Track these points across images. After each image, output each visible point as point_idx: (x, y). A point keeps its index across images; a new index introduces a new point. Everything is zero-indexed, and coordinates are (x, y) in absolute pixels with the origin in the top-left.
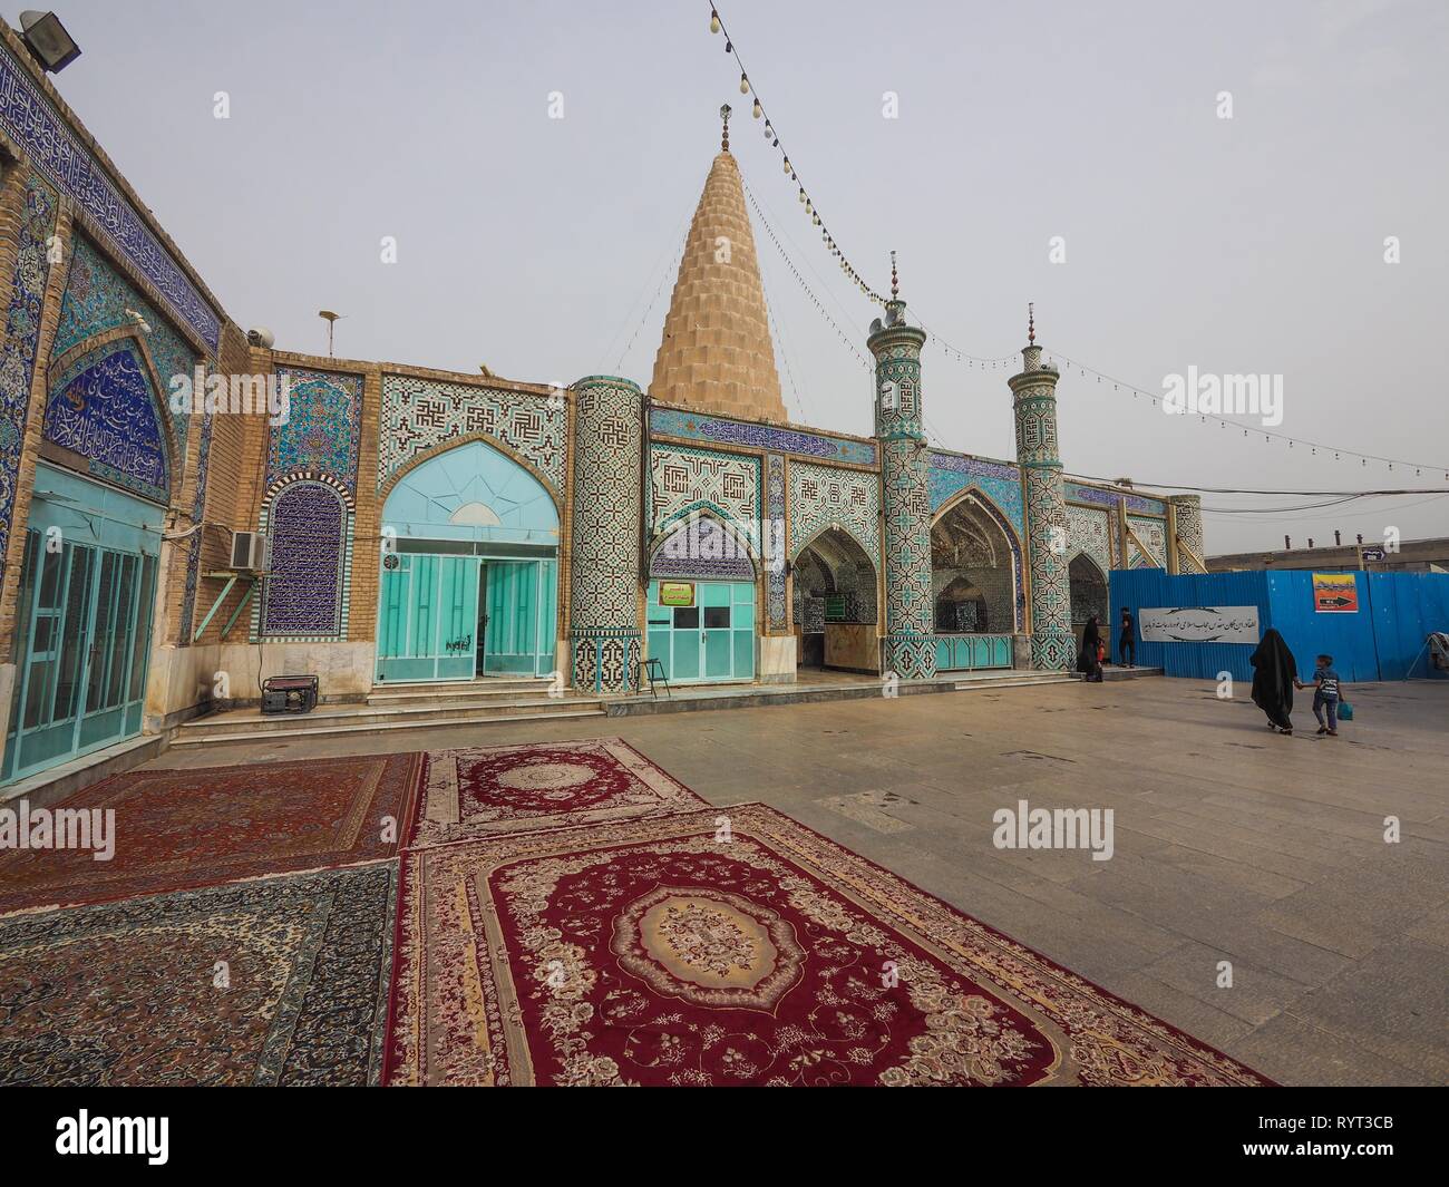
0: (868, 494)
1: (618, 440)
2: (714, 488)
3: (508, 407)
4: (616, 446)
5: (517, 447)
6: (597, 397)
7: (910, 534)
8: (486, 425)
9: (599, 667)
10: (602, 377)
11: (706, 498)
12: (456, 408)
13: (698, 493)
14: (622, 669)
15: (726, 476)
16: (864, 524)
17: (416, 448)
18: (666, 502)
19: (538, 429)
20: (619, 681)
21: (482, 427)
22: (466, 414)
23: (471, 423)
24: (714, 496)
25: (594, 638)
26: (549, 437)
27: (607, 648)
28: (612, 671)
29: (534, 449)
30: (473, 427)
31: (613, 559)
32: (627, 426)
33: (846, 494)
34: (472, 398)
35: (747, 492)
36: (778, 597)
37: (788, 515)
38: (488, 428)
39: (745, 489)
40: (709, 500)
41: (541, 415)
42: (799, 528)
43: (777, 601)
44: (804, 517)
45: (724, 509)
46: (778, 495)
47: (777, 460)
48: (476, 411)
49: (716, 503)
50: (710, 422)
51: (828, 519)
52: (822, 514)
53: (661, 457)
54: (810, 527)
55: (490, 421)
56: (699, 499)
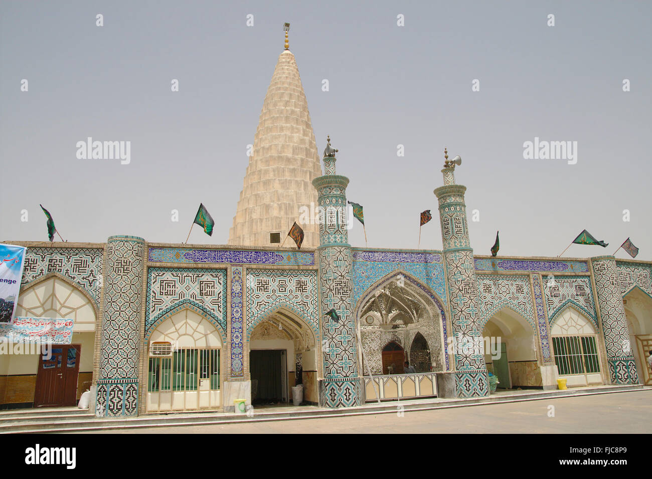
1: (124, 270)
2: (193, 291)
3: (70, 257)
4: (122, 274)
5: (74, 278)
6: (114, 247)
8: (58, 268)
9: (108, 402)
10: (117, 237)
11: (187, 297)
12: (43, 261)
13: (182, 295)
14: (122, 402)
15: (201, 283)
18: (160, 302)
19: (86, 267)
20: (119, 410)
21: (56, 269)
22: (48, 263)
23: (50, 268)
24: (193, 296)
25: (106, 384)
26: (92, 271)
27: (113, 390)
28: (116, 404)
29: (83, 278)
31: (119, 339)
32: (129, 262)
33: (291, 286)
34: (51, 254)
35: (217, 291)
36: (237, 356)
37: (245, 304)
38: (59, 269)
39: (215, 289)
40: (190, 298)
41: (88, 259)
42: (254, 311)
43: (237, 359)
44: (259, 304)
45: (199, 303)
46: (238, 291)
47: (237, 269)
48: (54, 261)
49: (194, 300)
50: (191, 251)
51: (277, 303)
52: (272, 301)
53: (158, 276)
54: (263, 310)
55: (60, 265)
56: (183, 299)
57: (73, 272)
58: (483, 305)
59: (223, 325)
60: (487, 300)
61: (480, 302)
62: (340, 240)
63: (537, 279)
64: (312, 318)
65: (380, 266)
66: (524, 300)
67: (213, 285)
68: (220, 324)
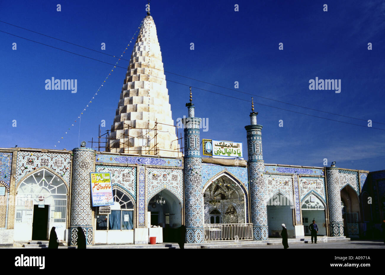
0: (179, 177)
1: (86, 167)
2: (119, 179)
3: (53, 158)
5: (55, 170)
6: (79, 154)
7: (192, 191)
11: (116, 182)
12: (38, 159)
13: (113, 181)
15: (123, 174)
16: (177, 188)
17: (26, 172)
19: (62, 164)
21: (45, 164)
22: (40, 161)
23: (42, 163)
24: (119, 181)
26: (65, 166)
29: (60, 170)
30: (42, 164)
31: (84, 204)
32: (88, 163)
33: (169, 177)
34: (42, 156)
35: (131, 179)
36: (142, 215)
37: (146, 187)
38: (47, 165)
39: (130, 178)
40: (117, 183)
41: (63, 160)
42: (151, 190)
43: (142, 216)
44: (153, 187)
45: (122, 186)
46: (142, 180)
47: (142, 168)
48: (44, 160)
49: (120, 184)
50: (118, 157)
51: (162, 187)
52: (160, 185)
53: (101, 170)
54: (155, 190)
55: (47, 162)
56: (114, 183)
57: (55, 166)
58: (267, 191)
59: (134, 198)
60: (269, 189)
61: (266, 190)
62: (197, 154)
63: (296, 178)
64: (180, 195)
65: (215, 168)
66: (289, 190)
67: (129, 176)
68: (133, 197)
